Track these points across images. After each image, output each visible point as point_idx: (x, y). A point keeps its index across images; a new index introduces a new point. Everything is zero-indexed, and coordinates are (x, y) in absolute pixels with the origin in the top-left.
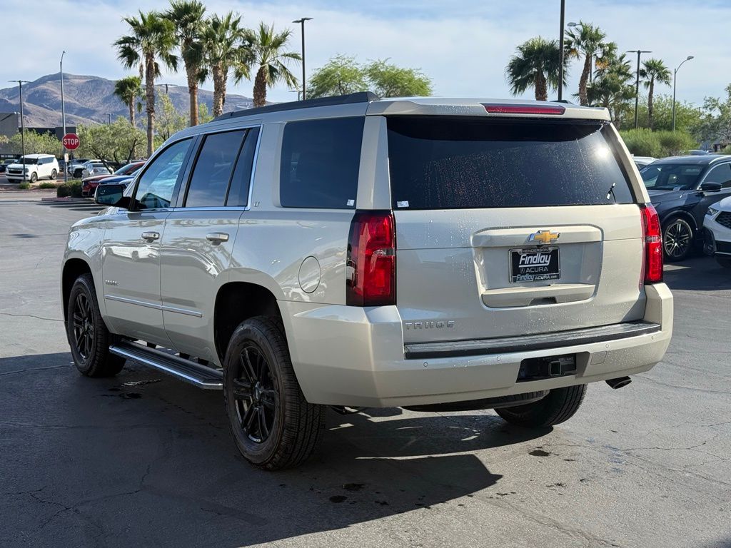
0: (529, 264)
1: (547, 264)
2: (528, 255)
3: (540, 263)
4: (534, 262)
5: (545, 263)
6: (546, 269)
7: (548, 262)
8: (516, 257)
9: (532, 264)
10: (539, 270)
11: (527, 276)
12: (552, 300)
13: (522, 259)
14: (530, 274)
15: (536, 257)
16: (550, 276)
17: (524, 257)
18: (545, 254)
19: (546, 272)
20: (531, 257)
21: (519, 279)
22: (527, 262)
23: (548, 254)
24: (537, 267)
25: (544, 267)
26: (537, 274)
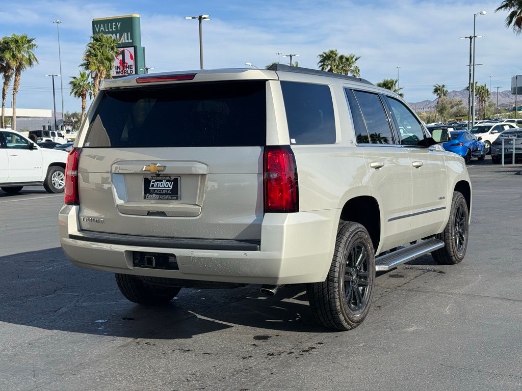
0: (157, 187)
1: (171, 189)
2: (156, 181)
3: (165, 187)
4: (160, 186)
5: (169, 187)
6: (169, 192)
7: (171, 187)
8: (147, 182)
9: (159, 187)
10: (164, 192)
11: (154, 195)
13: (151, 183)
14: (156, 194)
15: (163, 183)
16: (171, 197)
17: (153, 182)
18: (169, 181)
19: (169, 194)
20: (159, 182)
21: (148, 197)
22: (155, 185)
23: (171, 182)
24: (162, 190)
25: (168, 190)
26: (163, 195)
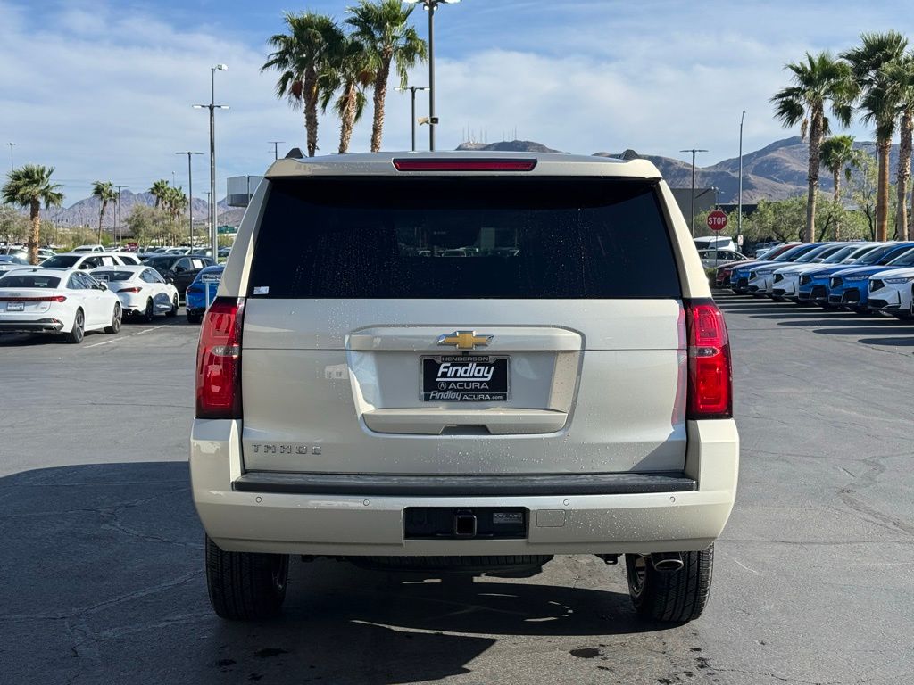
0: (455, 376)
1: (489, 379)
2: (453, 365)
3: (474, 377)
4: (463, 375)
5: (483, 377)
6: (485, 386)
7: (490, 376)
8: (430, 367)
9: (460, 377)
10: (472, 386)
11: (449, 394)
12: (482, 429)
13: (441, 370)
14: (454, 390)
15: (469, 368)
16: (491, 396)
17: (445, 367)
18: (485, 365)
19: (484, 390)
20: (459, 368)
21: (434, 398)
22: (451, 372)
23: (490, 366)
24: (468, 383)
25: (481, 382)
26: (468, 393)
